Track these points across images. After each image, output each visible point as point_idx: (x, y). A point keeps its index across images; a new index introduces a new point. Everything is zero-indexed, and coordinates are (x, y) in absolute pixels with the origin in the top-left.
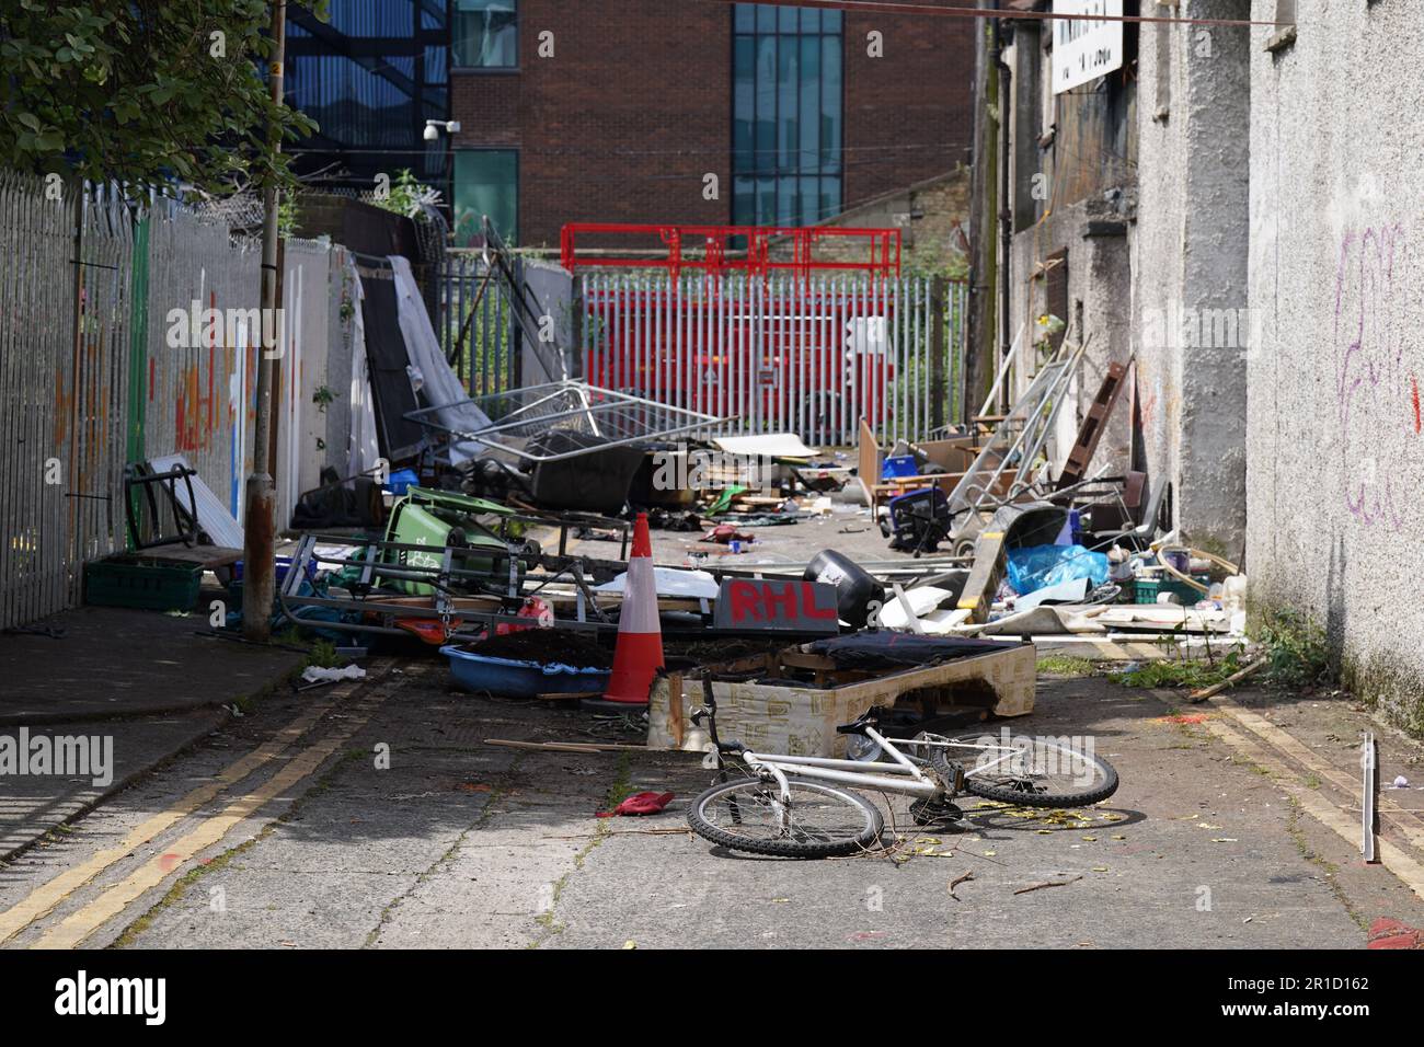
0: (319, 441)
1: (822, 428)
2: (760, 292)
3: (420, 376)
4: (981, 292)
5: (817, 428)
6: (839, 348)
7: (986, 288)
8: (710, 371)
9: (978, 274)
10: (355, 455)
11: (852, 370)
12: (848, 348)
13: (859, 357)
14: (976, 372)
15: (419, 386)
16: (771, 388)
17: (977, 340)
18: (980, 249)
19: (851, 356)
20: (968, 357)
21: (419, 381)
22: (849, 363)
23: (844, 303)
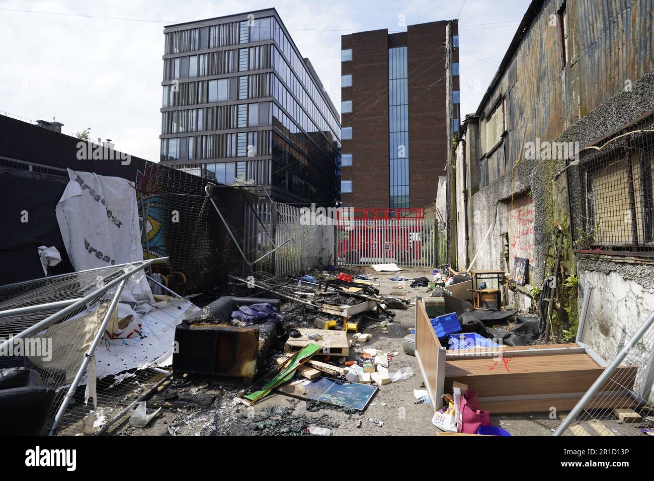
1: (403, 261)
2: (385, 224)
4: (451, 222)
5: (402, 262)
6: (408, 239)
7: (453, 220)
8: (374, 245)
9: (450, 216)
11: (412, 245)
12: (410, 239)
13: (414, 242)
14: (450, 246)
16: (388, 250)
17: (450, 236)
18: (450, 208)
19: (411, 241)
20: (447, 242)
22: (410, 243)
23: (409, 228)
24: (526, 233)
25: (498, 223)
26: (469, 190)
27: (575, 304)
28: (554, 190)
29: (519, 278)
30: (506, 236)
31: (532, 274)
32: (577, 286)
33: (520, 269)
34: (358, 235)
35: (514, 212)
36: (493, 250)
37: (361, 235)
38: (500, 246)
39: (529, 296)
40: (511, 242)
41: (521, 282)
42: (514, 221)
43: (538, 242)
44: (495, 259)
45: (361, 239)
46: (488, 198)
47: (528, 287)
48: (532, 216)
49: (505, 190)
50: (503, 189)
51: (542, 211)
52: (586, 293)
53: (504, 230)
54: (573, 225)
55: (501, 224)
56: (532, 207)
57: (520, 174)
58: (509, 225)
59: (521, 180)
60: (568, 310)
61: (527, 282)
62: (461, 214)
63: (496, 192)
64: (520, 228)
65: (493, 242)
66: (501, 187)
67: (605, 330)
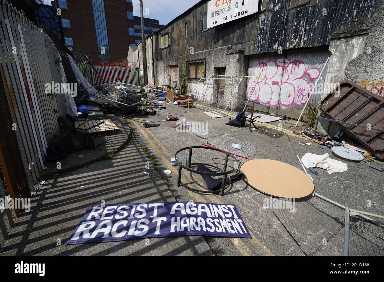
0: (54, 110)
3: (80, 81)
7: (146, 69)
10: (68, 104)
15: (80, 83)
17: (145, 75)
18: (144, 64)
21: (80, 82)
24: (176, 75)
25: (168, 72)
26: (155, 59)
27: (187, 89)
28: (184, 67)
29: (174, 86)
30: (170, 75)
31: (177, 85)
32: (187, 85)
33: (174, 84)
34: (107, 75)
35: (172, 69)
36: (166, 80)
37: (102, 73)
38: (168, 78)
39: (177, 90)
40: (171, 77)
41: (175, 87)
42: (172, 72)
43: (180, 77)
44: (166, 82)
45: (103, 75)
46: (164, 64)
47: (177, 88)
48: (178, 71)
49: (171, 63)
50: (170, 62)
51: (181, 70)
52: (189, 87)
53: (169, 74)
54: (187, 74)
55: (169, 72)
56: (178, 69)
57: (175, 60)
58: (171, 73)
59: (175, 62)
60: (185, 90)
61: (176, 87)
62: (150, 67)
63: (168, 63)
64: (174, 74)
65: (166, 77)
66: (169, 62)
67: (191, 92)
